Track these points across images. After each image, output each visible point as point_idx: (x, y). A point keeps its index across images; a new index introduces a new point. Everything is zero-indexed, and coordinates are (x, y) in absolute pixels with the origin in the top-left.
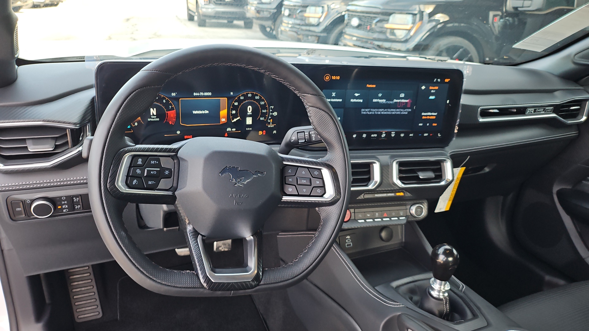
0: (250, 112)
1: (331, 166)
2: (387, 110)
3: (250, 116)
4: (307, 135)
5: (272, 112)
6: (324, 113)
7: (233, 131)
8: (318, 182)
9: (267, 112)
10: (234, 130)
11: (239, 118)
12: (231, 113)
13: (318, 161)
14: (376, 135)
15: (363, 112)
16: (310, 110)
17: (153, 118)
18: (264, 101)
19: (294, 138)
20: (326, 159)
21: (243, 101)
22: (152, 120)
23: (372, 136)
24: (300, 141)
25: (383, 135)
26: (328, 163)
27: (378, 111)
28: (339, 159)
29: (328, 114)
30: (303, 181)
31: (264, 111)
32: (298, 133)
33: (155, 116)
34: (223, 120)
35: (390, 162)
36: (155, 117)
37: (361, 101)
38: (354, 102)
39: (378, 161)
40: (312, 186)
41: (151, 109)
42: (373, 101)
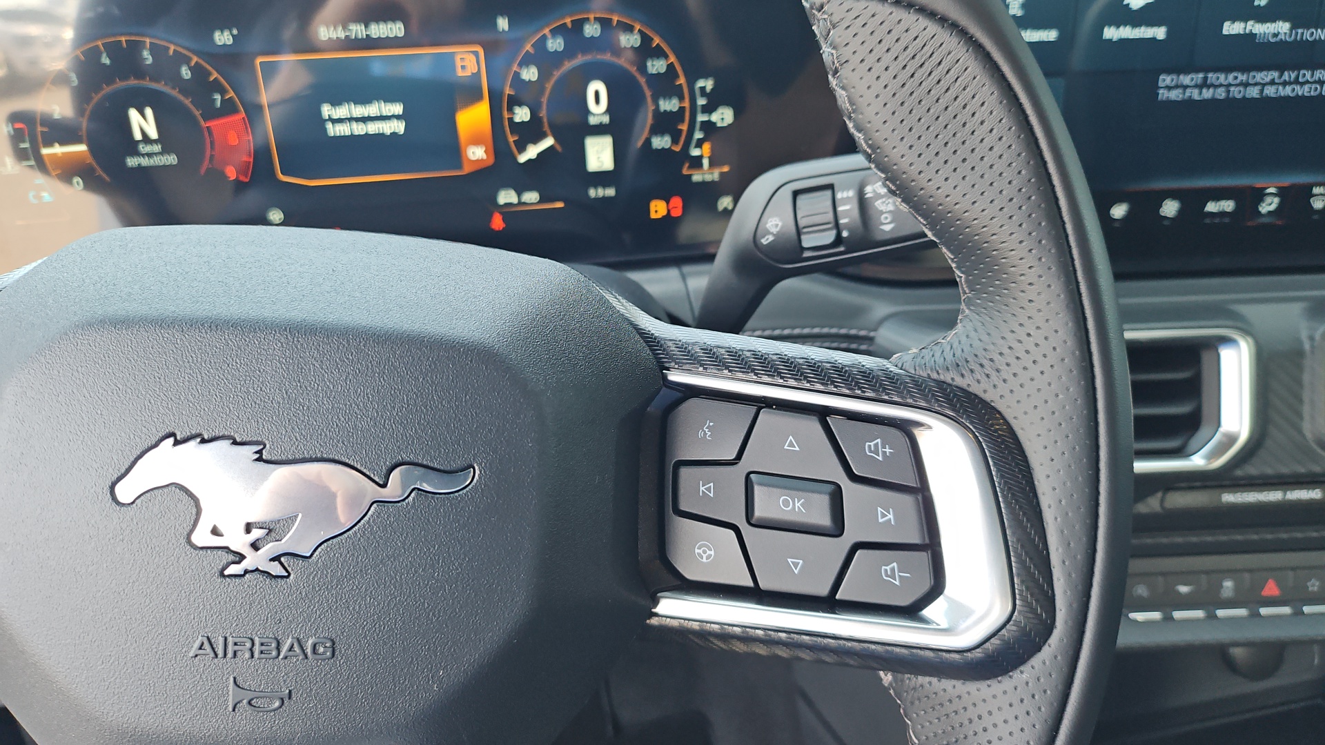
0: (598, 110)
1: (982, 401)
2: (1293, 76)
3: (599, 130)
4: (846, 201)
5: (709, 109)
6: (933, 28)
7: (525, 204)
8: (891, 516)
9: (682, 109)
10: (531, 197)
11: (548, 142)
12: (511, 120)
13: (893, 369)
14: (1228, 206)
15: (1169, 88)
16: (835, 19)
17: (150, 155)
18: (666, 57)
19: (776, 225)
20: (949, 357)
21: (558, 58)
22: (145, 162)
23: (1211, 207)
24: (807, 241)
25: (1269, 205)
26: (959, 381)
27: (1246, 85)
28: (1040, 359)
29: (963, 33)
30: (786, 503)
31: (669, 105)
32: (796, 194)
33: (155, 141)
34: (477, 153)
35: (1312, 338)
36: (157, 148)
37: (1160, 33)
38: (1123, 42)
39: (1247, 331)
40: (849, 538)
41: (133, 114)
42: (1225, 32)
